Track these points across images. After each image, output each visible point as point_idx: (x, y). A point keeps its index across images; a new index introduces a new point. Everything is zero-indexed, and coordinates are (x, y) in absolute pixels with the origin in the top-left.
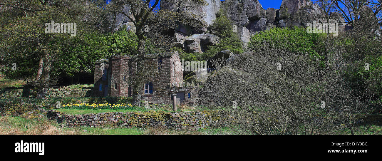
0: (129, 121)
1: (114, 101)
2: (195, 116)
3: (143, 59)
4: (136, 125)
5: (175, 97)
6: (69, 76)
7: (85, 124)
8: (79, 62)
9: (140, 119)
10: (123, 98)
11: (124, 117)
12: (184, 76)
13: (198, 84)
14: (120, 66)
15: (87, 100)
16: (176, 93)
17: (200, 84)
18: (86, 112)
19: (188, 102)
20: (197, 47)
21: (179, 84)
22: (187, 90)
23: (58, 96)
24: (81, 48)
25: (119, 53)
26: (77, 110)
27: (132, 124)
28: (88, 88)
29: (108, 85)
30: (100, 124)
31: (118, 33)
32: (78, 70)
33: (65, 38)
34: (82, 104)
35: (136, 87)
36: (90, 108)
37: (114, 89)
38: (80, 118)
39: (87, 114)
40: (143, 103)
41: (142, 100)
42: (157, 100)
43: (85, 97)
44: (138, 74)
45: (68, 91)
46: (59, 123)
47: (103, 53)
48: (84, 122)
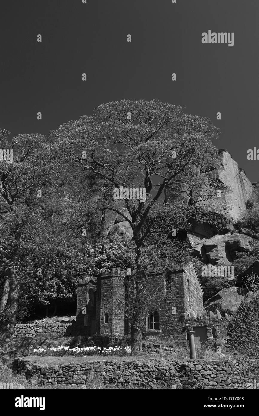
0: (126, 375)
1: (104, 342)
2: (225, 368)
3: (144, 276)
4: (136, 382)
5: (192, 336)
6: (42, 304)
7: (64, 381)
8: (56, 283)
9: (142, 372)
10: (117, 338)
11: (119, 368)
12: (204, 301)
13: (226, 314)
14: (112, 288)
15: (67, 340)
16: (194, 328)
17: (230, 313)
18: (66, 361)
19: (213, 344)
20: (221, 255)
21: (198, 314)
22: (211, 324)
23: (27, 335)
24: (59, 262)
25: (111, 268)
26: (53, 357)
27: (130, 381)
28: (69, 322)
29: (96, 317)
30: (85, 380)
31: (109, 238)
32: (55, 295)
33: (39, 249)
34: (60, 348)
35: (135, 319)
36: (71, 354)
37: (105, 322)
38: (56, 370)
39: (67, 364)
40: (146, 345)
41: (144, 339)
42: (166, 340)
43: (65, 336)
44: (137, 299)
45: (41, 328)
46: (27, 379)
47: (88, 268)
48: (63, 376)
